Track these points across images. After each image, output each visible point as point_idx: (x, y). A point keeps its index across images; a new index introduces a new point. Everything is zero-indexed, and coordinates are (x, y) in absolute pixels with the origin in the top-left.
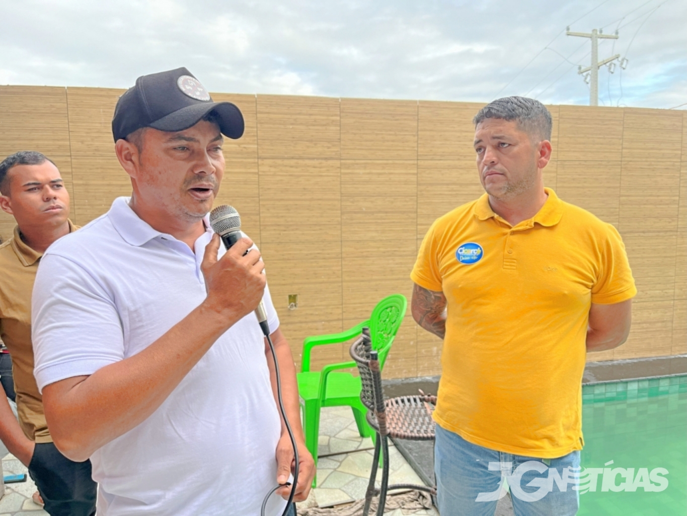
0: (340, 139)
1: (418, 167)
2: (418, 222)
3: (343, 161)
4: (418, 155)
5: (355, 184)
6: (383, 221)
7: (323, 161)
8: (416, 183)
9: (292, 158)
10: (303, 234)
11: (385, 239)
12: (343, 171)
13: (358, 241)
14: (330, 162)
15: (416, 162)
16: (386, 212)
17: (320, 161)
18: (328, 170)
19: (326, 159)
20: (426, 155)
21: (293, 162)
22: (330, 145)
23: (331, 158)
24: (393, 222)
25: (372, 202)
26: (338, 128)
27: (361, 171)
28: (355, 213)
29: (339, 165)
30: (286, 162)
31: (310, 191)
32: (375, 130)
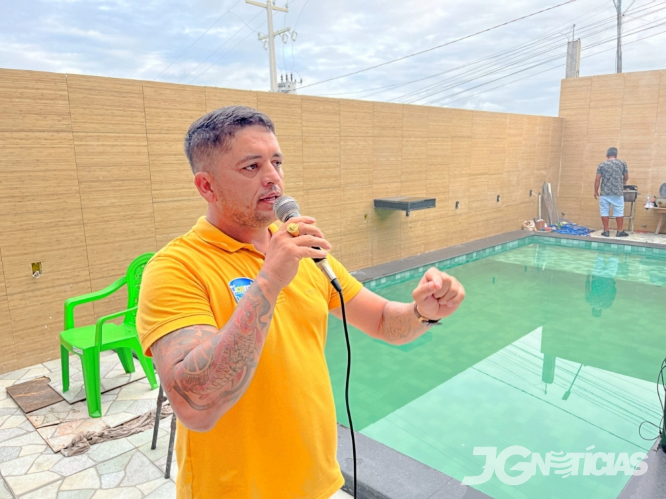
0: (70, 113)
1: (147, 139)
2: (153, 188)
3: (74, 134)
4: (146, 130)
5: (89, 155)
6: (121, 188)
7: (54, 134)
8: (147, 154)
9: (22, 131)
10: (41, 204)
11: (123, 204)
12: (75, 143)
13: (98, 208)
14: (62, 135)
15: (145, 135)
16: (123, 180)
17: (51, 134)
18: (61, 142)
19: (57, 131)
20: (154, 129)
21: (22, 135)
22: (60, 118)
23: (63, 131)
24: (130, 189)
25: (108, 171)
26: (68, 103)
27: (95, 143)
28: (93, 181)
29: (72, 138)
30: (15, 135)
31: (43, 162)
32: (104, 105)
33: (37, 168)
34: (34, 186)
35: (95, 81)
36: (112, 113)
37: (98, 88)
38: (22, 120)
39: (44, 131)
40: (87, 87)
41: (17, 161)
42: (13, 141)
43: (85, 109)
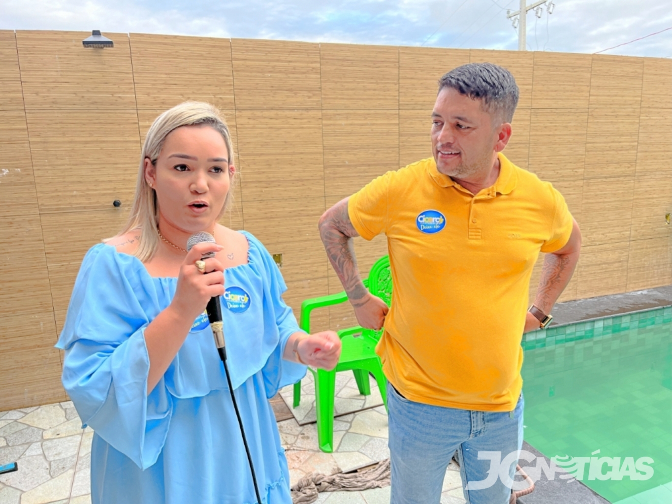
31: (291, 144)
32: (356, 78)
33: (285, 151)
34: (281, 170)
35: (349, 50)
36: (364, 86)
37: (351, 58)
38: (273, 97)
39: (293, 109)
40: (340, 58)
41: (266, 142)
42: (263, 120)
43: (336, 82)
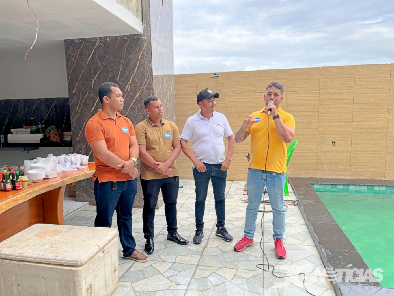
2: (319, 115)
3: (287, 92)
4: (320, 89)
5: (292, 101)
8: (319, 100)
12: (287, 96)
15: (319, 92)
20: (323, 89)
25: (299, 108)
26: (286, 80)
27: (295, 96)
28: (292, 112)
